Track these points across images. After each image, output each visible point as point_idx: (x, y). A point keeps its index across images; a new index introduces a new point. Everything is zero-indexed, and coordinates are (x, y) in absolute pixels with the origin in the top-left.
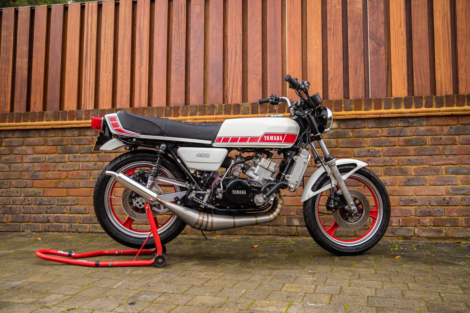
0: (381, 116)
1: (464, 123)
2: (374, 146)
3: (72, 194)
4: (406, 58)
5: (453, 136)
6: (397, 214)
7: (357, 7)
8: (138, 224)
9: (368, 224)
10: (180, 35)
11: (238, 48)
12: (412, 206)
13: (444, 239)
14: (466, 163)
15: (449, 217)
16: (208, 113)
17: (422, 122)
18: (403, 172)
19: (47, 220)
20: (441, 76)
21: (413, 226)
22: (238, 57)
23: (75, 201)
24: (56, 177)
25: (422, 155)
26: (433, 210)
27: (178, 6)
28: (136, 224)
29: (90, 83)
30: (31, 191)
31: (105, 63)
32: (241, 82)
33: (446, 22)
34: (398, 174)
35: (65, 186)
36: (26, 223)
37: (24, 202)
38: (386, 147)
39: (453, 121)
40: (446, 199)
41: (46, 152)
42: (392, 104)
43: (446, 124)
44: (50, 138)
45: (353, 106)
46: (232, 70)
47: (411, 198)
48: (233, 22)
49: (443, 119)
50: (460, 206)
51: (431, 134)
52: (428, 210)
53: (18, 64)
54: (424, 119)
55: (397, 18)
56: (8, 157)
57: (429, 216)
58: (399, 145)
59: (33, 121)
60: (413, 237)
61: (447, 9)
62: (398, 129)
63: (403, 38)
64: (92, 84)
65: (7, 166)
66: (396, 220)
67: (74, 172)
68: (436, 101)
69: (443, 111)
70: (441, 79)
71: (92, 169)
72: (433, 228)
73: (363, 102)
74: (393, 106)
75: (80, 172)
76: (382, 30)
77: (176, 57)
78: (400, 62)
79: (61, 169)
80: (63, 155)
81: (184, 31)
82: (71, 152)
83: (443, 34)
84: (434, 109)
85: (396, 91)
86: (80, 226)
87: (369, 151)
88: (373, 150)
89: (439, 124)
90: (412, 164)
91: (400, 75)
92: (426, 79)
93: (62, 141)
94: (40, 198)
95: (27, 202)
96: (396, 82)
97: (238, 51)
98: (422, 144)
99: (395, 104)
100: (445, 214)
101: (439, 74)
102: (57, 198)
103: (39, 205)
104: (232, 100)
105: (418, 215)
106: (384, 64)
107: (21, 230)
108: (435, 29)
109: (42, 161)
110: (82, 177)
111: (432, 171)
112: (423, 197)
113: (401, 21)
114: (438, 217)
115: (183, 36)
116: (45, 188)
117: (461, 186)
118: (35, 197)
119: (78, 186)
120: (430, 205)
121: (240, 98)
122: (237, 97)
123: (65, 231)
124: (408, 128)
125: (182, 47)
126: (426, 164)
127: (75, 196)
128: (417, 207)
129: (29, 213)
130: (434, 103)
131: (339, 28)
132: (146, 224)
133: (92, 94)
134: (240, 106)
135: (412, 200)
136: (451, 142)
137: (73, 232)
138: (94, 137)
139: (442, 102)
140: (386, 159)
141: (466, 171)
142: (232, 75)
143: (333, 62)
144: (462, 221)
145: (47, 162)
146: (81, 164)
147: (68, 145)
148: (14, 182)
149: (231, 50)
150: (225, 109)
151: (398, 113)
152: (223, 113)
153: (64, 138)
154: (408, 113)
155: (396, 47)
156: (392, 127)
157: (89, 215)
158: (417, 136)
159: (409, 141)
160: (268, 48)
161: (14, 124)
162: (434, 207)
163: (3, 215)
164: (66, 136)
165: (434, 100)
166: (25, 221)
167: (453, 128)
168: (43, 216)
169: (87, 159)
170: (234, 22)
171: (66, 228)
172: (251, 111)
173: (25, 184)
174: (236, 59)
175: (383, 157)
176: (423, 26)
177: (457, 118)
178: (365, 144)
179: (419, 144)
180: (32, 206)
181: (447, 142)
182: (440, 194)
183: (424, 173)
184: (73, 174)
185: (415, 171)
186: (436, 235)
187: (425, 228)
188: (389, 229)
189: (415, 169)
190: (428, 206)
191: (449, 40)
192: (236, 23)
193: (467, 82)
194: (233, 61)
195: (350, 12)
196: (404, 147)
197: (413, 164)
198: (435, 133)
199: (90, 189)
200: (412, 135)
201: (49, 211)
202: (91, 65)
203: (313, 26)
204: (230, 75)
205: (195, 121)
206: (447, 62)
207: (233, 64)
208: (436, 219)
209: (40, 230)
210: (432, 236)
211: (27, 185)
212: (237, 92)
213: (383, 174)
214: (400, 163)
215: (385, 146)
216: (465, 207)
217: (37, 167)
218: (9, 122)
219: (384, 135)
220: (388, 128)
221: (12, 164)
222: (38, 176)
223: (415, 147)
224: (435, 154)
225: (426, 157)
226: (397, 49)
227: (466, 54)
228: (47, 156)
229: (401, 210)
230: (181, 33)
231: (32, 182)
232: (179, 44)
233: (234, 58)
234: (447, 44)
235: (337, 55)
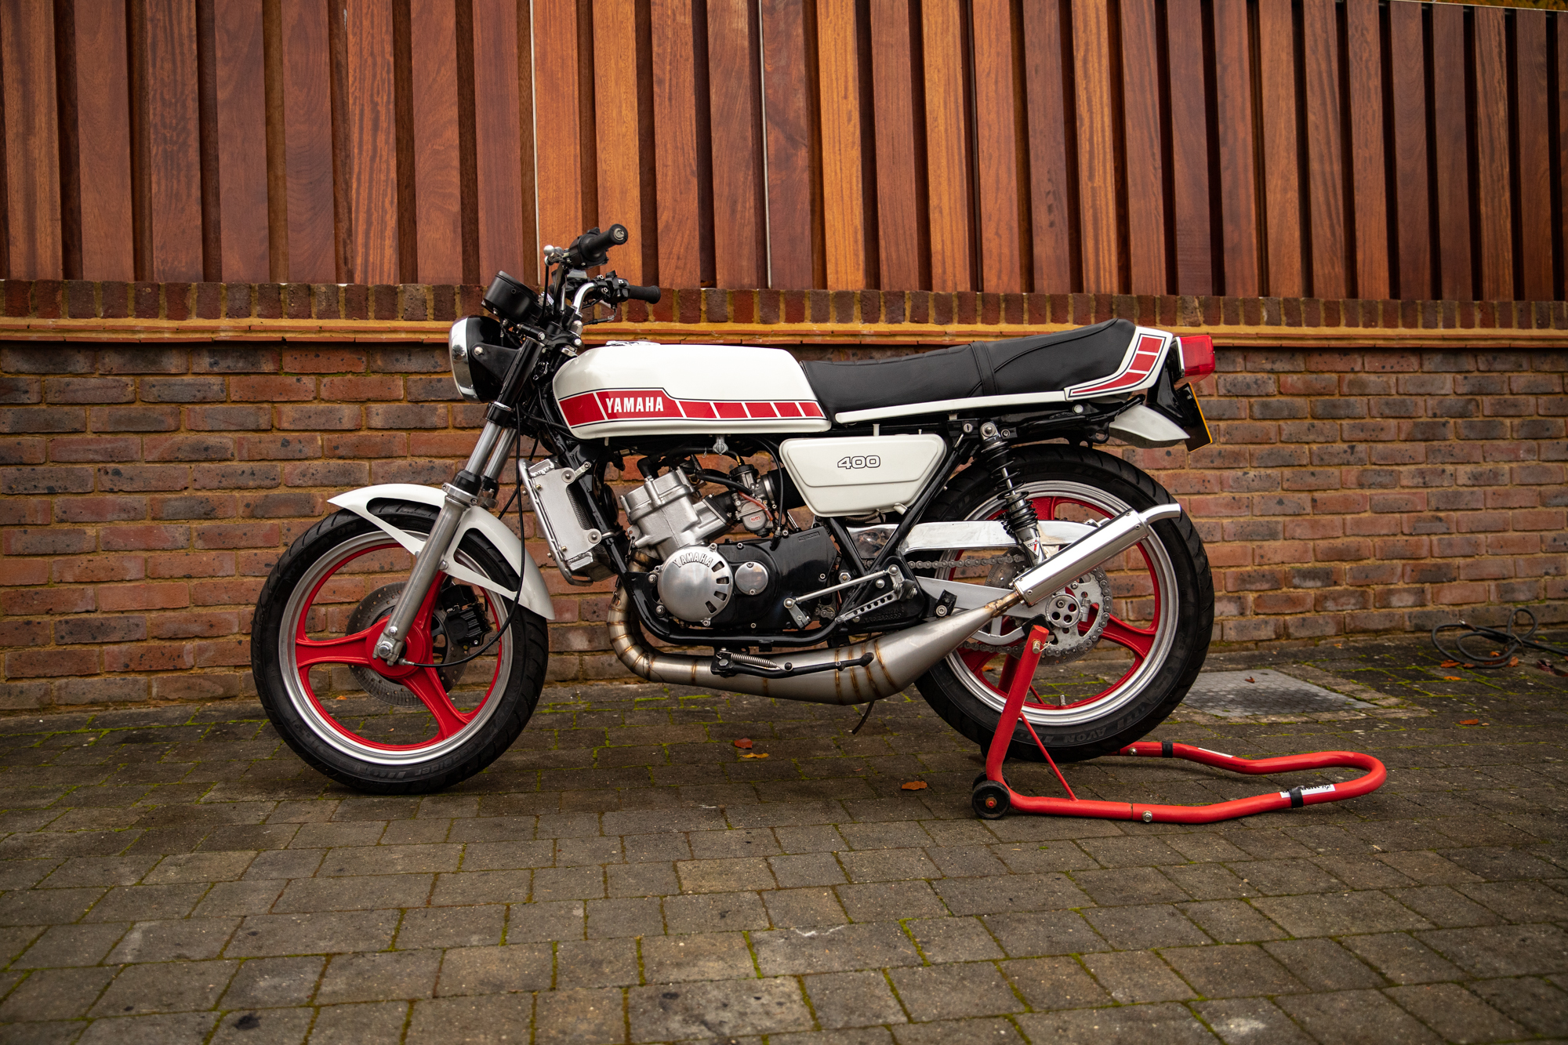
0: (806, 340)
4: (860, 185)
7: (734, 25)
8: (51, 677)
10: (177, 45)
11: (382, 110)
16: (292, 311)
20: (943, 241)
22: (381, 137)
28: (45, 677)
32: (395, 217)
33: (952, 99)
42: (831, 309)
45: (729, 309)
46: (365, 177)
48: (361, 23)
55: (836, 71)
61: (955, 64)
63: (852, 130)
68: (937, 307)
69: (953, 335)
70: (943, 249)
73: (756, 299)
76: (800, 101)
77: (162, 116)
78: (846, 193)
81: (190, 30)
83: (946, 130)
84: (930, 327)
85: (837, 272)
91: (847, 230)
92: (909, 246)
96: (836, 249)
97: (383, 117)
99: (837, 308)
101: (939, 235)
104: (365, 272)
106: (805, 196)
108: (928, 113)
113: (846, 82)
115: (186, 46)
121: (393, 266)
122: (382, 265)
125: (184, 85)
130: (932, 313)
131: (684, 81)
132: (81, 676)
134: (396, 294)
139: (950, 311)
142: (364, 194)
143: (669, 178)
149: (357, 112)
150: (348, 301)
151: (847, 335)
152: (342, 313)
154: (873, 335)
155: (834, 153)
160: (477, 119)
165: (931, 304)
170: (366, 23)
172: (432, 311)
174: (374, 142)
176: (901, 103)
191: (959, 148)
192: (373, 28)
193: (1000, 261)
194: (368, 147)
195: (715, 39)
203: (613, 66)
204: (358, 193)
205: (248, 335)
207: (366, 157)
212: (382, 248)
226: (838, 157)
227: (998, 189)
230: (180, 35)
232: (174, 72)
233: (367, 137)
234: (956, 157)
235: (681, 159)
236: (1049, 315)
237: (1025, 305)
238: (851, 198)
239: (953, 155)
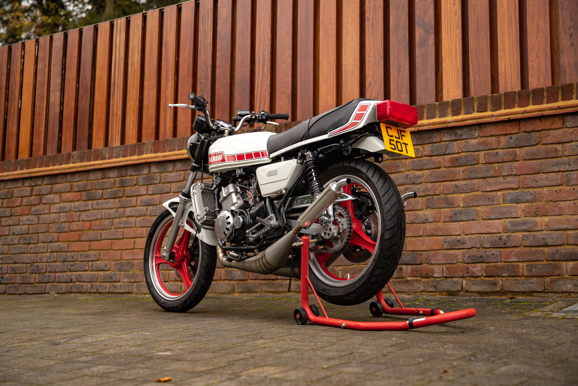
0: (421, 129)
1: (528, 130)
2: (414, 170)
3: (94, 248)
5: (513, 149)
6: (440, 260)
9: (404, 276)
10: (206, 48)
11: (266, 57)
12: (460, 249)
13: (500, 295)
14: (529, 186)
15: (506, 264)
17: (473, 132)
18: (448, 203)
19: (70, 279)
20: (505, 66)
21: (461, 277)
22: (266, 67)
23: (96, 255)
24: (80, 228)
25: (473, 179)
26: (486, 254)
27: (205, 11)
29: (117, 115)
30: (57, 245)
31: (132, 89)
32: (269, 99)
34: (442, 206)
35: (87, 239)
36: (51, 284)
37: (50, 259)
38: (429, 171)
39: (514, 129)
40: (503, 238)
41: (71, 199)
43: (504, 133)
44: (75, 183)
46: (260, 85)
47: (458, 238)
49: (500, 126)
50: (522, 247)
51: (484, 149)
52: (478, 254)
53: (52, 99)
54: (476, 128)
56: (37, 207)
57: (480, 262)
58: (444, 167)
59: (61, 164)
60: (461, 293)
62: (444, 144)
63: (457, 20)
64: (119, 116)
65: (36, 218)
66: (439, 270)
67: (96, 221)
68: (492, 102)
70: (505, 71)
71: (114, 217)
72: (487, 279)
74: (438, 113)
75: (102, 222)
76: (432, 12)
77: (201, 75)
78: (453, 52)
79: (85, 218)
80: (87, 202)
82: (95, 198)
83: (508, 7)
84: (489, 113)
85: (448, 93)
86: (100, 286)
87: (407, 177)
88: (412, 175)
89: (495, 134)
90: (460, 191)
91: (453, 70)
92: (486, 73)
93: (86, 185)
94: (64, 253)
95: (52, 259)
96: (448, 81)
97: (266, 60)
98: (473, 163)
99: (439, 111)
100: (501, 260)
101: (503, 64)
102: (80, 253)
103: (63, 262)
105: (466, 261)
106: (433, 58)
107: (47, 291)
109: (68, 210)
110: (104, 228)
111: (485, 200)
112: (473, 236)
114: (492, 264)
115: (209, 48)
116: (69, 241)
117: (522, 219)
118: (60, 253)
119: (100, 239)
120: (483, 248)
123: (86, 292)
124: (455, 143)
125: (207, 62)
126: (477, 191)
127: (96, 250)
128: (466, 250)
129: (54, 271)
130: (489, 106)
131: (379, 16)
133: (119, 128)
135: (459, 241)
136: (511, 158)
137: (94, 293)
138: (117, 179)
139: (500, 103)
140: (428, 186)
141: (529, 197)
142: (259, 91)
143: (371, 62)
144: (523, 269)
145: (72, 211)
146: (104, 211)
147: (92, 190)
148: (41, 236)
149: (258, 60)
151: (441, 123)
153: (88, 182)
154: (453, 122)
155: (448, 33)
156: (436, 143)
157: (109, 272)
158: (466, 153)
159: (457, 160)
160: (298, 53)
161: (44, 169)
162: (488, 250)
163: (31, 275)
164: (90, 179)
165: (489, 102)
166: (50, 281)
167: (513, 137)
168: (67, 275)
169: (110, 205)
170: (262, 24)
171: (87, 289)
173: (51, 238)
174: (263, 70)
175: (425, 184)
177: (518, 123)
178: (403, 167)
179: (469, 163)
180: (58, 263)
181: (506, 158)
182: (495, 231)
183: (474, 204)
184: (96, 224)
185: (464, 200)
186: (489, 289)
187: (476, 279)
188: (431, 282)
189: (463, 198)
190: (479, 248)
191: (515, 15)
192: (265, 25)
193: (539, 72)
194: (261, 73)
196: (450, 169)
197: (462, 191)
198: (490, 147)
199: (111, 241)
200: (460, 151)
201: (72, 268)
202: (119, 94)
203: (350, 17)
204: (257, 92)
206: (513, 46)
207: (260, 78)
208: (490, 266)
209: (64, 291)
210: (485, 291)
211: (53, 239)
213: (424, 208)
214: (445, 191)
215: (428, 169)
216: (527, 249)
217: (63, 217)
218: (39, 167)
219: (425, 154)
220: (431, 145)
221: (42, 216)
222: (63, 228)
223: (464, 168)
224: (489, 176)
225: (477, 180)
226: (450, 35)
227: (538, 32)
228: (73, 204)
229: (445, 255)
230: (207, 44)
231: (57, 235)
232: (205, 58)
233: (261, 68)
234: (514, 21)
235: (376, 52)
236: (560, 97)
237: (545, 94)
238: (456, 54)
239: (511, 20)
